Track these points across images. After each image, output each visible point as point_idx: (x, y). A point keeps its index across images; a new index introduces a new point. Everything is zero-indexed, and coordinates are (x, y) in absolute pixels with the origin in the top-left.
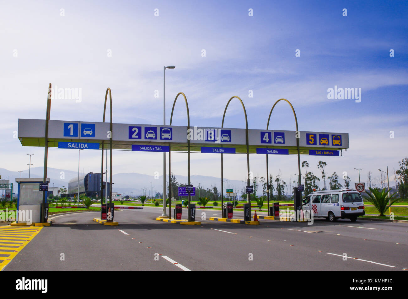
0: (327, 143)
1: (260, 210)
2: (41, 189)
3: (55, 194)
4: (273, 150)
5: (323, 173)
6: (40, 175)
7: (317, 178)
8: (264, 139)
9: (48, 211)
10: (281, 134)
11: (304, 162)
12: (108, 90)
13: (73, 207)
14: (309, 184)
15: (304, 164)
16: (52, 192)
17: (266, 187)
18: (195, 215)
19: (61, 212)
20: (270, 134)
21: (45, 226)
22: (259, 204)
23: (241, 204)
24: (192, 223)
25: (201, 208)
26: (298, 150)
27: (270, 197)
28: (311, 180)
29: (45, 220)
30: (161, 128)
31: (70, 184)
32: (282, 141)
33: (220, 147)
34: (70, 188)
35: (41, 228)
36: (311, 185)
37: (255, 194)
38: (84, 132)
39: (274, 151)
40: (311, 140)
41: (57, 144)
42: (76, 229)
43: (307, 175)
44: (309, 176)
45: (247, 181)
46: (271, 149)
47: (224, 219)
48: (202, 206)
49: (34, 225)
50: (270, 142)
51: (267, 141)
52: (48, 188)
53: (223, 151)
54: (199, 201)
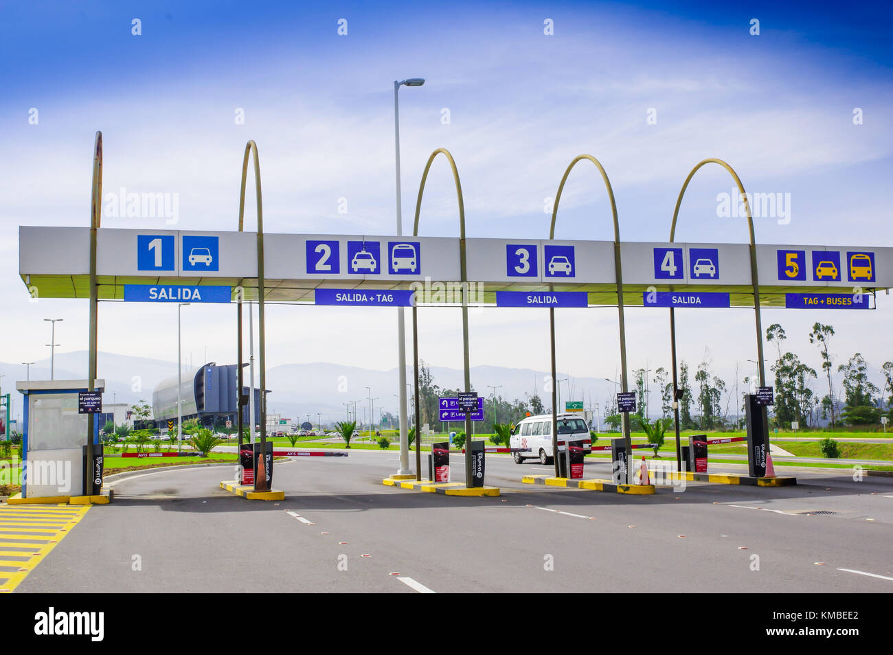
0: (835, 275)
1: (656, 457)
2: (83, 409)
3: (120, 421)
4: (687, 295)
5: (825, 355)
6: (78, 374)
7: (807, 369)
8: (664, 268)
9: (102, 465)
10: (708, 254)
11: (772, 328)
12: (249, 147)
13: (165, 455)
14: (788, 386)
15: (773, 332)
16: (111, 416)
17: (672, 393)
18: (483, 471)
19: (135, 468)
20: (678, 253)
21: (95, 504)
22: (652, 440)
23: (605, 439)
24: (477, 491)
25: (499, 451)
26: (756, 294)
27: (682, 422)
28: (792, 375)
29: (96, 490)
30: (391, 245)
31: (156, 394)
32: (712, 273)
33: (547, 289)
34: (157, 404)
35: (86, 509)
36: (793, 389)
37: (641, 414)
38: (191, 257)
39: (691, 299)
40: (791, 269)
41: (121, 290)
42: (176, 510)
43: (781, 362)
44: (788, 363)
45: (619, 380)
46: (682, 295)
47: (560, 479)
48: (503, 446)
49: (68, 503)
50: (679, 274)
51: (672, 274)
52: (100, 406)
53: (555, 300)
54: (496, 435)
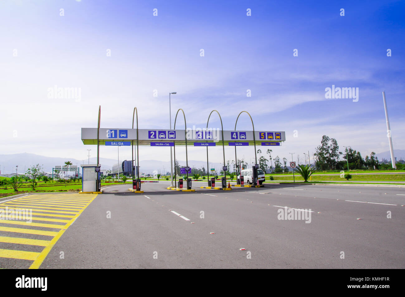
0: (272, 138)
1: (232, 181)
2: (96, 171)
3: (105, 174)
4: (239, 143)
5: (270, 156)
6: (95, 163)
7: (266, 160)
8: (233, 137)
9: (100, 184)
10: (244, 133)
11: (258, 150)
12: (135, 109)
13: (115, 182)
14: (262, 164)
15: (259, 151)
16: (102, 173)
17: (235, 166)
18: (191, 186)
19: (108, 185)
20: (237, 133)
21: (99, 194)
22: (231, 177)
23: (220, 177)
24: (190, 190)
25: (195, 180)
26: (255, 143)
27: (238, 173)
28: (263, 161)
29: (99, 190)
30: (169, 132)
31: (113, 167)
32: (245, 138)
33: (206, 142)
34: (113, 170)
35: (97, 195)
36: (263, 164)
37: (228, 171)
38: (121, 135)
39: (240, 144)
40: (262, 137)
41: (105, 143)
42: (118, 195)
43: (261, 158)
44: (262, 159)
45: (223, 163)
46: (238, 143)
47: (209, 187)
48: (196, 179)
49: (93, 193)
50: (237, 138)
51: (235, 138)
52: (100, 170)
53: (208, 145)
54: (194, 177)
